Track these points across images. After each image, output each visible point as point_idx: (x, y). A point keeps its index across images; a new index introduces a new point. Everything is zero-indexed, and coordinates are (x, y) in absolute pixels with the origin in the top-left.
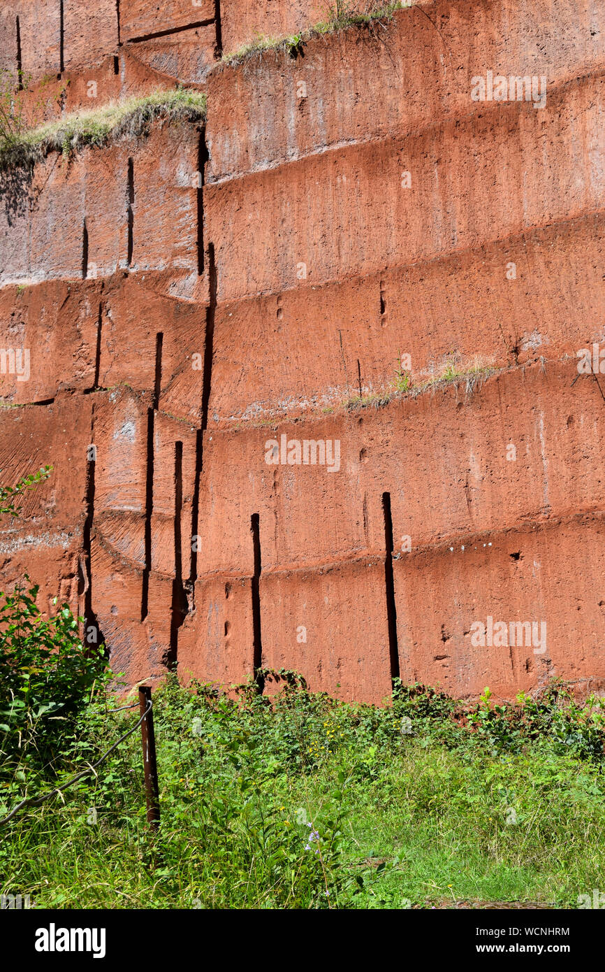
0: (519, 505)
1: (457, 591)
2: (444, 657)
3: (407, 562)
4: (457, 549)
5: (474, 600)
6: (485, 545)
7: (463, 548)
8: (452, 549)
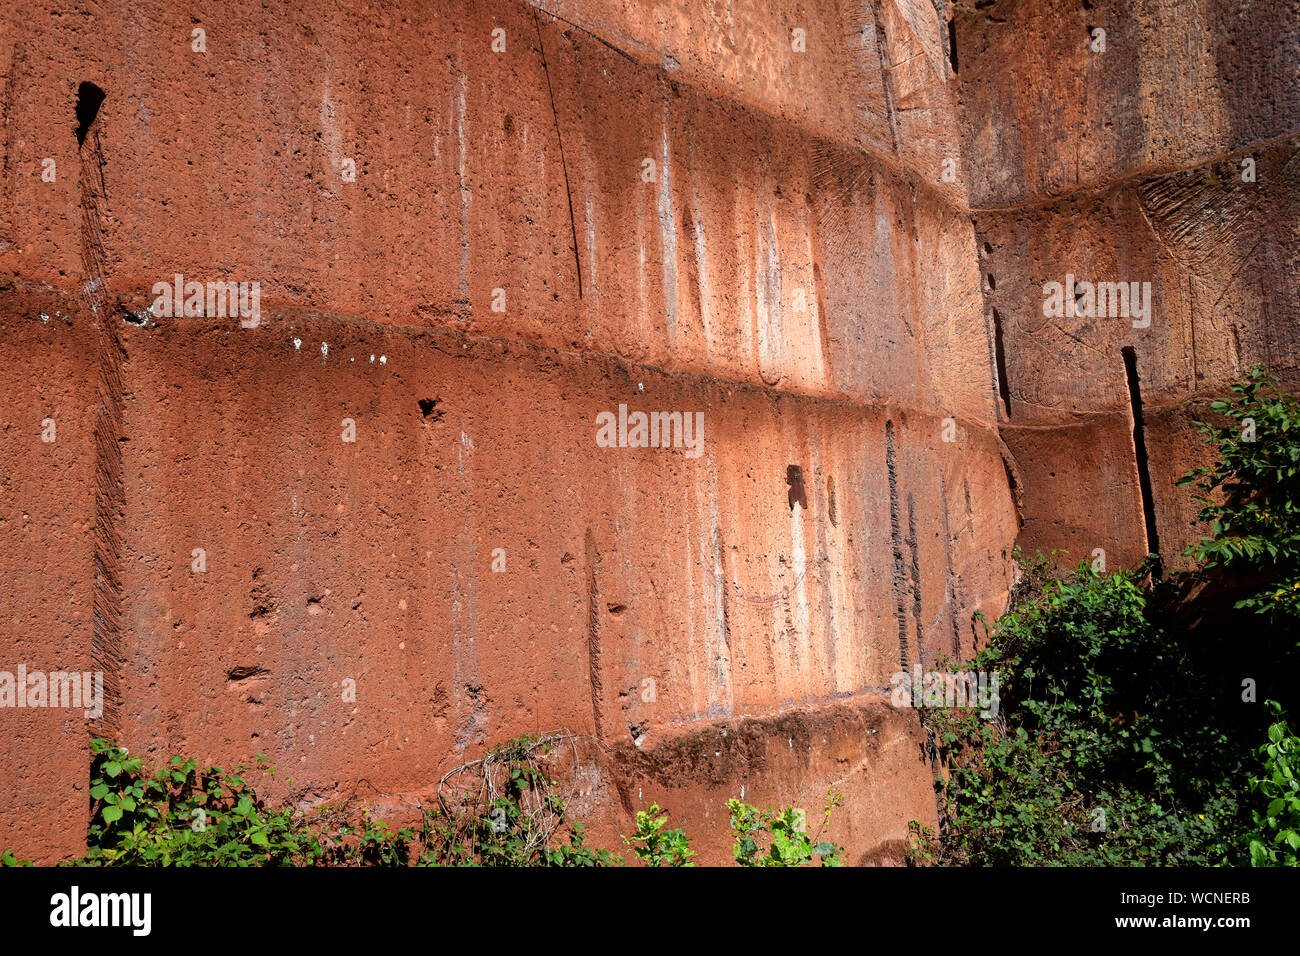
0: (418, 277)
1: (301, 473)
2: (251, 672)
3: (173, 346)
4: (311, 348)
5: (340, 507)
6: (372, 358)
7: (325, 349)
8: (298, 343)
